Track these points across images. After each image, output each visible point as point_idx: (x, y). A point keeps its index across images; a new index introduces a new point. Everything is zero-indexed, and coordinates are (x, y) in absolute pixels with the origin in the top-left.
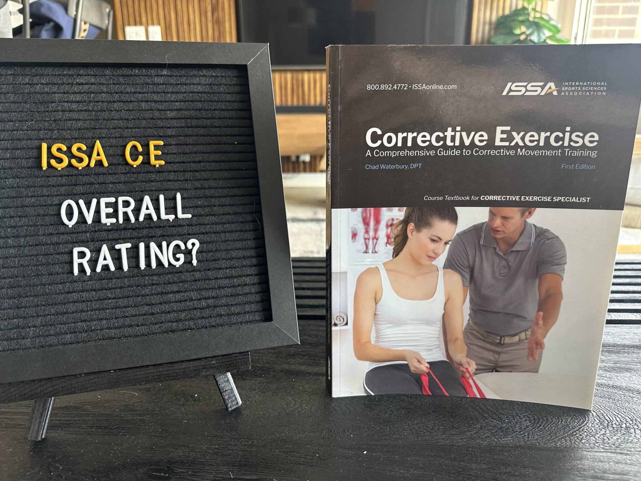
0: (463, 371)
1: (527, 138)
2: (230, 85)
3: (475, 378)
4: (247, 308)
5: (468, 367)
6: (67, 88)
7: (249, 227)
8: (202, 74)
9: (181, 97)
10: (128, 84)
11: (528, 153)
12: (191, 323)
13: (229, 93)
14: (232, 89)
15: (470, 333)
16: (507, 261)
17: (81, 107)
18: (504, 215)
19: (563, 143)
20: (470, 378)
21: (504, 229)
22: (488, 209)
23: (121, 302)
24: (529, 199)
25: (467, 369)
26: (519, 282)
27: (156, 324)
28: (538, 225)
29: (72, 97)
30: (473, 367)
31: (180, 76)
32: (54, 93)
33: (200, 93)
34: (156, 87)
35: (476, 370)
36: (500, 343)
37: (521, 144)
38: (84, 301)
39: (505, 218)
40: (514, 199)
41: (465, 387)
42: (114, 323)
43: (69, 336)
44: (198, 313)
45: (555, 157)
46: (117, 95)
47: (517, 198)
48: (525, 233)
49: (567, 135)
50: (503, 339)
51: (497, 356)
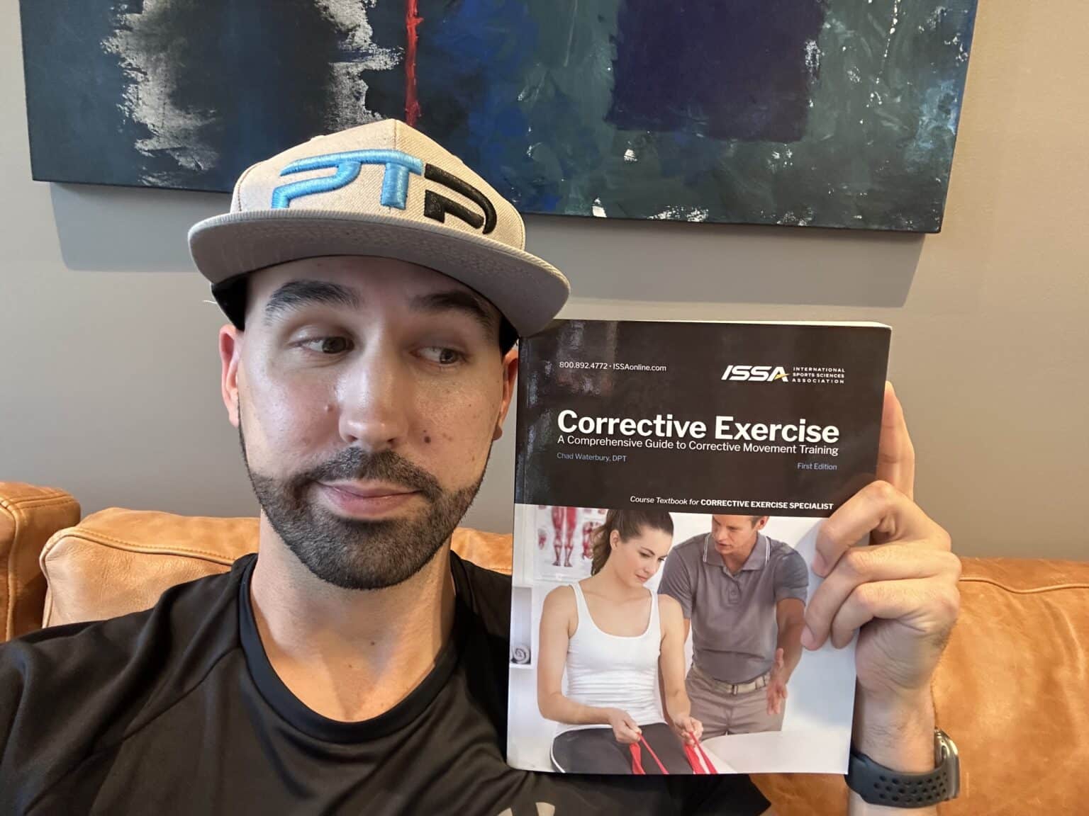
0: (686, 737)
1: (754, 431)
3: (702, 745)
5: (692, 729)
11: (756, 449)
15: (694, 682)
16: (737, 583)
18: (730, 525)
19: (797, 439)
20: (696, 746)
21: (732, 543)
22: (710, 516)
24: (759, 504)
25: (691, 733)
26: (754, 610)
28: (772, 538)
30: (699, 730)
35: (704, 733)
36: (732, 694)
37: (747, 437)
39: (732, 529)
40: (742, 505)
41: (689, 760)
45: (789, 455)
47: (746, 504)
48: (757, 547)
49: (802, 428)
50: (736, 687)
51: (729, 712)
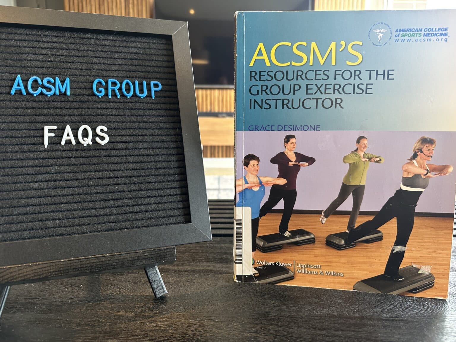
2: (159, 49)
4: (171, 213)
6: (35, 44)
7: (173, 152)
8: (138, 40)
9: (123, 55)
10: (82, 44)
12: (127, 223)
13: (158, 55)
14: (160, 52)
17: (45, 58)
23: (71, 206)
27: (99, 224)
29: (38, 51)
31: (122, 41)
32: (25, 47)
33: (137, 53)
34: (104, 47)
38: (41, 205)
42: (65, 223)
43: (27, 232)
44: (133, 216)
46: (74, 51)
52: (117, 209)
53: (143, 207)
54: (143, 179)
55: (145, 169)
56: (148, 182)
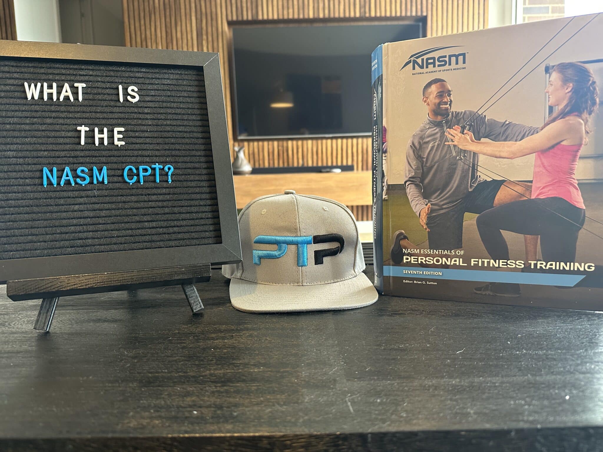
27: (135, 243)
44: (166, 237)
52: (152, 230)
53: (176, 229)
54: (176, 203)
55: (177, 194)
56: (180, 206)
